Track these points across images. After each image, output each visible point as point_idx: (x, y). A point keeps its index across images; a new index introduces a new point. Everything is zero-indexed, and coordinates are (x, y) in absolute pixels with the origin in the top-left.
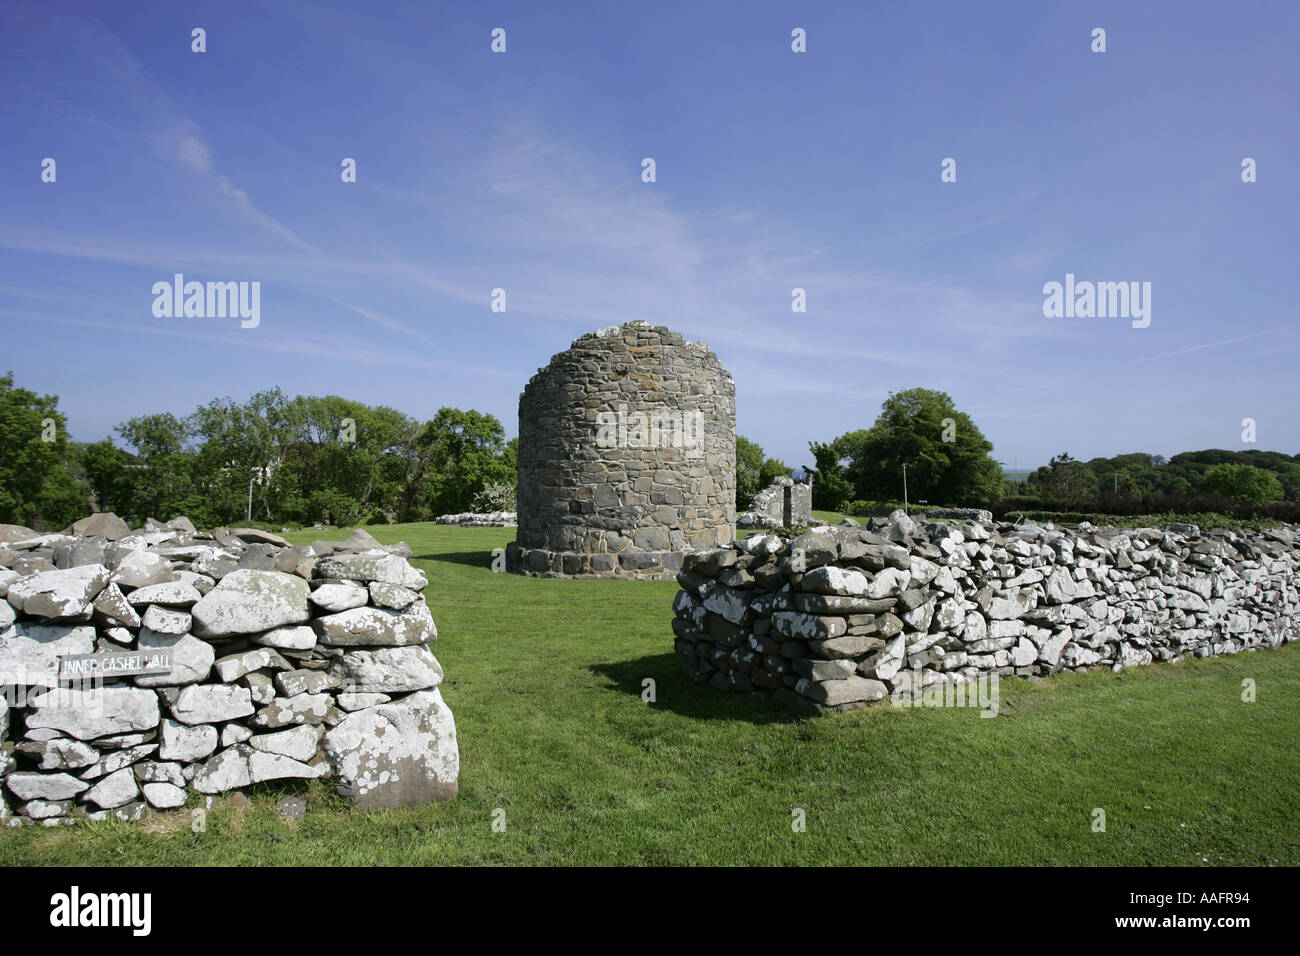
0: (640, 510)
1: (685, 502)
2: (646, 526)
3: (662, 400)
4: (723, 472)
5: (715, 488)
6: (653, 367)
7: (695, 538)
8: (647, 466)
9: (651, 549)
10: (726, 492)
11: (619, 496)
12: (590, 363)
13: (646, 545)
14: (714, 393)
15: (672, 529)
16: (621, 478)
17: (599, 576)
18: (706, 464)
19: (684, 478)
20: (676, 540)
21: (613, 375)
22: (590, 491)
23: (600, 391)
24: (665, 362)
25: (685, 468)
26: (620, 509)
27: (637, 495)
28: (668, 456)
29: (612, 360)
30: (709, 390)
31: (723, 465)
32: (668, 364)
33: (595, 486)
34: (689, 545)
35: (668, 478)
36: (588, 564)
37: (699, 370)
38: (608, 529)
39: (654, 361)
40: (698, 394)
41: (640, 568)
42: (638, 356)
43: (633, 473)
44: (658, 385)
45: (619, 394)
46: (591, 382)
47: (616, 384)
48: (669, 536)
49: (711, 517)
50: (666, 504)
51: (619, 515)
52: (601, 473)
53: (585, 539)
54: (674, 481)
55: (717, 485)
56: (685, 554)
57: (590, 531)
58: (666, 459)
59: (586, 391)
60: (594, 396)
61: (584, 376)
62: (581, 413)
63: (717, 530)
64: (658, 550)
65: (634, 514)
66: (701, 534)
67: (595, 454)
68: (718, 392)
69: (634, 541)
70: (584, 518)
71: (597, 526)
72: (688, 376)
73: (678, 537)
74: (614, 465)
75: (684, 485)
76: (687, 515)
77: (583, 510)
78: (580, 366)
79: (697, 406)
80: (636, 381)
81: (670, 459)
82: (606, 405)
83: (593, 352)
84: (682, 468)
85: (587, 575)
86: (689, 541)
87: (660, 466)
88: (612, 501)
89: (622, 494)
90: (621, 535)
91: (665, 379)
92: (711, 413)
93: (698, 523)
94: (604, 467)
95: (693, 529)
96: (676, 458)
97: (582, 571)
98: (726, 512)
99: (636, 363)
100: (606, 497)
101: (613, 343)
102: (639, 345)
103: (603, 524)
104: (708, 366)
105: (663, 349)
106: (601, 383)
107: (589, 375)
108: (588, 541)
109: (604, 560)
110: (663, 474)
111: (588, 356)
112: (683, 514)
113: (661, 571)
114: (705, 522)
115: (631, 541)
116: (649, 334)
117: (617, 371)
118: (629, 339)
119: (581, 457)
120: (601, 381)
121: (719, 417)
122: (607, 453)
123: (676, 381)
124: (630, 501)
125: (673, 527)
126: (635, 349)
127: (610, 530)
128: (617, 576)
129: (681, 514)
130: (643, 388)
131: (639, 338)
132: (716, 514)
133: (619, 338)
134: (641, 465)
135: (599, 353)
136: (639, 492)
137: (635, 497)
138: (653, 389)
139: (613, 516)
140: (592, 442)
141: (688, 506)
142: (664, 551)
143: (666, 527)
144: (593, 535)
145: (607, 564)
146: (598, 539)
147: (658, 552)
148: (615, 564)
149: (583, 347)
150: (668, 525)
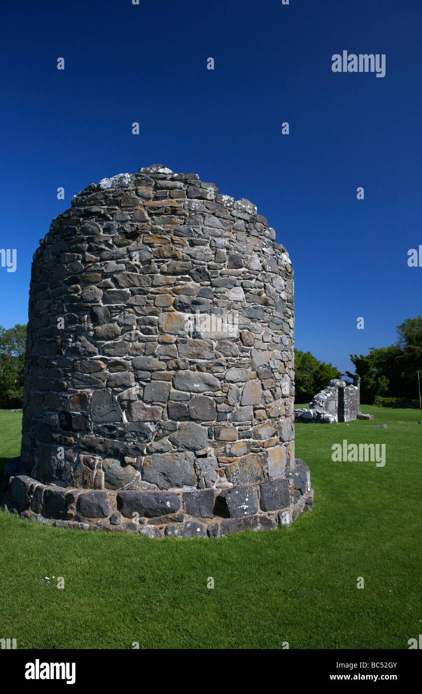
0: (152, 428)
1: (220, 416)
2: (161, 452)
3: (187, 272)
4: (277, 375)
5: (264, 397)
6: (175, 226)
7: (235, 467)
8: (163, 365)
9: (167, 484)
10: (281, 401)
11: (123, 407)
12: (91, 224)
13: (159, 479)
14: (264, 268)
15: (199, 457)
16: (126, 382)
17: (86, 525)
18: (251, 364)
19: (218, 383)
20: (204, 473)
21: (119, 238)
22: (83, 399)
23: (101, 260)
24: (191, 221)
25: (220, 369)
26: (123, 426)
27: (149, 406)
28: (194, 350)
29: (119, 217)
30: (256, 264)
31: (278, 365)
32: (197, 223)
33: (90, 392)
34: (224, 479)
35: (196, 382)
36: (74, 506)
37: (242, 236)
38: (106, 454)
39: (177, 219)
40: (241, 267)
41: (147, 515)
42: (155, 212)
43: (143, 374)
44: (181, 252)
45: (127, 264)
46: (90, 250)
47: (123, 250)
48: (195, 466)
49: (260, 437)
50: (192, 420)
51: (122, 435)
52: (99, 374)
53: (75, 469)
54: (203, 387)
55: (268, 393)
56: (219, 492)
57: (82, 456)
58: (192, 356)
59: (84, 261)
60: (93, 268)
61: (82, 241)
62: (77, 290)
63: (266, 455)
64: (178, 486)
65: (143, 434)
66: (243, 462)
67: (92, 348)
68: (268, 268)
69: (142, 473)
70: (75, 437)
71: (91, 449)
72: (225, 241)
73: (209, 467)
74: (117, 363)
75: (219, 393)
76: (223, 435)
77: (74, 426)
78: (78, 229)
79: (238, 283)
80: (151, 245)
81: (198, 356)
82: (109, 280)
83: (95, 209)
84: (215, 369)
85: (72, 522)
86: (226, 473)
87: (182, 364)
88: (112, 415)
89: (128, 406)
90: (124, 464)
91: (192, 244)
92: (259, 294)
93: (239, 447)
94: (104, 366)
95: (231, 455)
96: (206, 353)
97: (66, 517)
98: (280, 429)
99: (150, 223)
100: (105, 408)
101: (121, 195)
102: (156, 198)
103: (100, 447)
104: (254, 233)
105: (190, 203)
106: (103, 250)
107: (90, 240)
108: (79, 472)
109: (96, 501)
110: (187, 377)
111: (88, 215)
112: (217, 434)
113: (179, 519)
114: (248, 445)
115: (138, 473)
116: (170, 184)
117: (125, 233)
118: (142, 189)
119: (75, 350)
120: (103, 246)
121: (271, 302)
122: (108, 346)
123: (208, 247)
124: (139, 415)
125: (201, 453)
126: (151, 203)
127: (109, 456)
128: (112, 527)
129: (214, 434)
130: (160, 257)
131: (156, 188)
132: (265, 432)
133: (130, 188)
134: (156, 363)
135: (102, 210)
136: (151, 403)
137: (145, 409)
138: (175, 257)
139: (113, 437)
140: (89, 330)
141: (224, 423)
142: (186, 489)
143: (190, 454)
144: (87, 462)
145: (100, 508)
146: (93, 468)
147: (177, 490)
148: (112, 509)
149: (84, 204)
150: (194, 450)
